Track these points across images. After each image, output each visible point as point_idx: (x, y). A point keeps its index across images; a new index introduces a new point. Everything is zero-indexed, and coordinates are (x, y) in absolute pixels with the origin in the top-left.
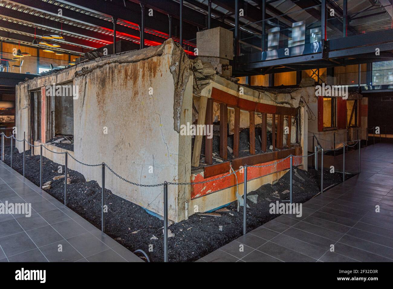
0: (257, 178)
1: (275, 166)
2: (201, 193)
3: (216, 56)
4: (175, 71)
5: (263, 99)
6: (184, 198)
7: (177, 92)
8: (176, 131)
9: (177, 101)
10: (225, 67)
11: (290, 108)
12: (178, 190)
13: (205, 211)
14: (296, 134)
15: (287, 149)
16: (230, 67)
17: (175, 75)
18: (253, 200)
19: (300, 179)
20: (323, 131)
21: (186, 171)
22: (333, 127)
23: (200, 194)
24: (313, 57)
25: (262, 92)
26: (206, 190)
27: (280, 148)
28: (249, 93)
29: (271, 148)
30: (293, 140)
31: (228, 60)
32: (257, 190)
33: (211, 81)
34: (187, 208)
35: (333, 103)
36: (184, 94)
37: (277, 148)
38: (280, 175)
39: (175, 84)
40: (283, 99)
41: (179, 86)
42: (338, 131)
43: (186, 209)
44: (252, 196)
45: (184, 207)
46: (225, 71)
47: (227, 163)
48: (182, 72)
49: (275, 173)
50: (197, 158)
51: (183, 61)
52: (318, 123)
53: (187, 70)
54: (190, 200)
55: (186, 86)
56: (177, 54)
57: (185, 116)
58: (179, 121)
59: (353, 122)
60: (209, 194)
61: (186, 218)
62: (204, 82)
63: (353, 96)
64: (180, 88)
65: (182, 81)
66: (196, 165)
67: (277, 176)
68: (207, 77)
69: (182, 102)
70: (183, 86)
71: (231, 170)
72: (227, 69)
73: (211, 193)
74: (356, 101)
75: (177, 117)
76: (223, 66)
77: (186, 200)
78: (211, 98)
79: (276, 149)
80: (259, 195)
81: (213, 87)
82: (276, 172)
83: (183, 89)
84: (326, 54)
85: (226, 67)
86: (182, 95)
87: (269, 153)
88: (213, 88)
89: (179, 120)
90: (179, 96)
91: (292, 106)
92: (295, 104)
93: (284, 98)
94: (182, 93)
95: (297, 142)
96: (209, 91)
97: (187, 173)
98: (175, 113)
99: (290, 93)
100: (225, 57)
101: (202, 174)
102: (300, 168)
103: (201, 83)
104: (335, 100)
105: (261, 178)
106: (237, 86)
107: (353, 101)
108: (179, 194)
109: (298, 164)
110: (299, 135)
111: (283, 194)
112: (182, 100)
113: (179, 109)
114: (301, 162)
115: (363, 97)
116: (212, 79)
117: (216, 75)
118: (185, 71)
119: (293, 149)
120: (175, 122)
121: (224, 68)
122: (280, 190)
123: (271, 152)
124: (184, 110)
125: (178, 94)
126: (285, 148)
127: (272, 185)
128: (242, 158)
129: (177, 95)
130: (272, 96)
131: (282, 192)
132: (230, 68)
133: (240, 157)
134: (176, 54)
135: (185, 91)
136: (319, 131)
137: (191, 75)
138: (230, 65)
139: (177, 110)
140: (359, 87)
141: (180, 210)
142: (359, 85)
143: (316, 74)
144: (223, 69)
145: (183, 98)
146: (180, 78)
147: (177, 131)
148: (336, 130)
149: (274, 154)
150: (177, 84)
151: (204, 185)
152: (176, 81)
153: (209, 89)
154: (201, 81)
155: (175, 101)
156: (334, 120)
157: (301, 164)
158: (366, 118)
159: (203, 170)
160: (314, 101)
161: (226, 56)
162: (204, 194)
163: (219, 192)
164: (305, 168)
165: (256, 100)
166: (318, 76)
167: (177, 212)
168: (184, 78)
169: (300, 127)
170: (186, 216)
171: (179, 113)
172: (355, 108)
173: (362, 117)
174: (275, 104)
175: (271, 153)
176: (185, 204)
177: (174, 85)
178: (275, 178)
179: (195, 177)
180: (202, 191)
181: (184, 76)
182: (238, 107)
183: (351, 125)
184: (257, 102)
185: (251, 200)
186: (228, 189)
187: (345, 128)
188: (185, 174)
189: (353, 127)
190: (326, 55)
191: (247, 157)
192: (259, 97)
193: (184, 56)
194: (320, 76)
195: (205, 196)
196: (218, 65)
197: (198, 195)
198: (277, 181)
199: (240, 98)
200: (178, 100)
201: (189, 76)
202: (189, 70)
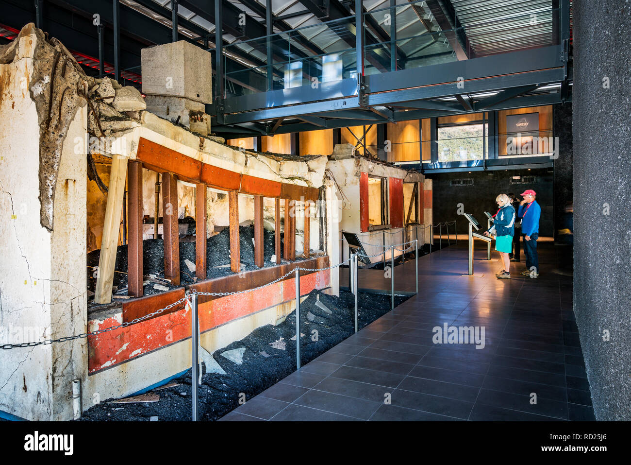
0: (244, 317)
1: (280, 293)
2: (116, 357)
3: (177, 95)
4: (42, 96)
5: (253, 168)
6: (71, 372)
7: (47, 143)
8: (44, 228)
9: (47, 162)
10: (196, 116)
11: (307, 188)
12: (53, 358)
13: (127, 393)
14: (320, 233)
15: (302, 261)
16: (207, 117)
17: (40, 104)
18: (235, 358)
19: (324, 311)
20: (368, 230)
21: (72, 314)
22: (384, 224)
23: (113, 359)
24: (345, 103)
25: (253, 156)
26: (130, 350)
27: (289, 259)
28: (225, 155)
29: (274, 258)
30: (314, 245)
31: (202, 103)
32: (246, 339)
33: (134, 124)
34: (77, 393)
35: (384, 186)
36: (62, 145)
37: (285, 259)
38: (290, 307)
39: (42, 123)
40: (294, 171)
41: (51, 129)
42: (391, 231)
43: (74, 396)
44: (234, 350)
45: (70, 394)
46: (196, 123)
47: (178, 291)
48: (58, 99)
49: (281, 304)
50: (105, 284)
51: (63, 75)
52: (361, 218)
53: (71, 94)
54: (87, 376)
55: (68, 129)
56: (46, 59)
57: (66, 194)
58: (51, 206)
59: (413, 217)
60: (137, 357)
61: (75, 415)
62: (117, 125)
63: (411, 176)
64: (53, 133)
65: (59, 119)
66: (104, 301)
67: (284, 309)
68: (126, 115)
69: (59, 163)
70: (60, 129)
71: (187, 305)
72: (199, 119)
73: (141, 356)
74: (416, 184)
75: (47, 198)
76: (192, 114)
77: (75, 378)
78: (137, 159)
79: (283, 261)
80: (246, 347)
81: (141, 138)
82: (283, 303)
83: (61, 136)
84: (364, 98)
85: (199, 116)
86: (59, 147)
87: (268, 268)
88: (142, 140)
89: (52, 202)
90: (51, 151)
91: (310, 184)
92: (316, 181)
93: (296, 169)
94: (58, 143)
95: (321, 248)
96: (132, 144)
97: (77, 319)
98: (43, 189)
99: (306, 161)
100: (195, 98)
101: (118, 317)
102: (327, 292)
103: (111, 126)
104: (387, 182)
105: (252, 316)
106: (199, 140)
107: (412, 185)
108: (57, 365)
109: (322, 286)
110: (324, 235)
111: (292, 341)
112: (58, 159)
113: (51, 178)
114: (328, 282)
115: (426, 178)
116: (138, 120)
117: (148, 114)
118: (66, 97)
119: (315, 260)
120: (43, 209)
121: (193, 117)
122: (287, 335)
123: (273, 267)
124: (64, 182)
125: (49, 146)
126: (300, 258)
127: (276, 327)
128: (213, 280)
129: (48, 148)
130: (272, 163)
131: (291, 337)
132: (206, 120)
133: (208, 279)
134: (43, 58)
135: (64, 138)
136: (363, 231)
137: (82, 107)
138: (207, 112)
139: (48, 181)
140: (420, 165)
141: (58, 400)
142: (421, 162)
143: (361, 144)
144: (192, 119)
145: (61, 155)
146: (55, 110)
147: (47, 228)
148: (389, 229)
149: (278, 270)
150: (46, 123)
151: (124, 341)
152: (43, 117)
153: (133, 141)
154: (112, 122)
155: (43, 161)
156: (385, 214)
157: (329, 286)
158: (431, 210)
159: (120, 309)
160: (354, 182)
161: (198, 96)
162: (125, 359)
163: (161, 350)
164: (335, 292)
165: (239, 169)
166: (364, 146)
167: (52, 407)
168: (63, 111)
169: (325, 221)
170: (75, 412)
171: (51, 187)
172: (415, 195)
173: (425, 209)
174: (278, 179)
175: (271, 269)
176: (71, 387)
177: (40, 125)
178: (281, 314)
179: (100, 325)
180: (117, 353)
181: (62, 107)
182: (202, 181)
183: (410, 222)
184: (243, 173)
185: (232, 358)
186: (182, 342)
187: (401, 226)
188: (72, 321)
189: (412, 224)
190: (364, 100)
191: (224, 278)
192: (246, 164)
193: (65, 65)
194: (367, 147)
195: (127, 363)
196: (182, 111)
197: (108, 364)
198: (284, 319)
199: (204, 164)
200: (50, 159)
201: (75, 109)
202: (75, 96)
